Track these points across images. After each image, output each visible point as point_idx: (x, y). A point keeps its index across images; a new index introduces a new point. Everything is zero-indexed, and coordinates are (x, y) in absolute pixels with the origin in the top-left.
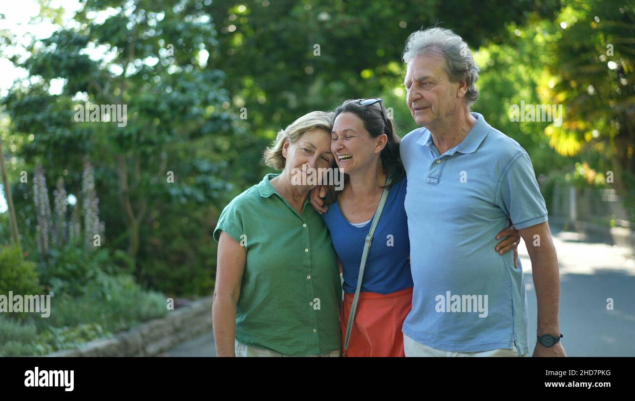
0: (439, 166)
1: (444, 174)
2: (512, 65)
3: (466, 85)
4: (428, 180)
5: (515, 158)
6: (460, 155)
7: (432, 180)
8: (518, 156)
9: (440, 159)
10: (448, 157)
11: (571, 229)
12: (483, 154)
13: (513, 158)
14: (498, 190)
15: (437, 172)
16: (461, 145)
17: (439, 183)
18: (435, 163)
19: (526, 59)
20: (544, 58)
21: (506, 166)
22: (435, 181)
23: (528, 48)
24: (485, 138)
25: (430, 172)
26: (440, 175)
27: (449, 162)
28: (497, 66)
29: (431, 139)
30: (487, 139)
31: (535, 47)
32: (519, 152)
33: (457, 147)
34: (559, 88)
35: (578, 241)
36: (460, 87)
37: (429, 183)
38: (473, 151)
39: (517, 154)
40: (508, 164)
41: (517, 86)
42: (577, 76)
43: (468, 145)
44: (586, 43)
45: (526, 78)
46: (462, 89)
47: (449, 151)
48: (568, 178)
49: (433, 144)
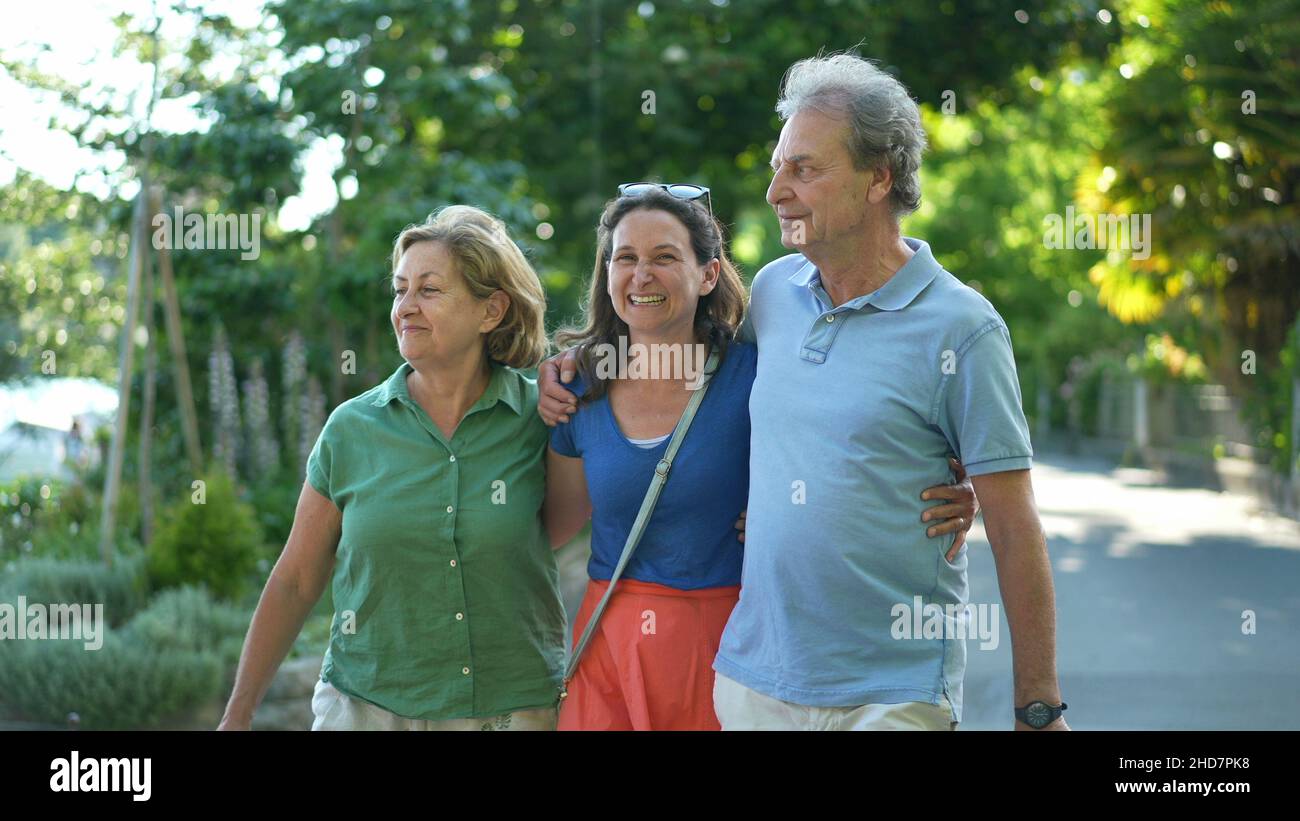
0: (830, 328)
1: (837, 346)
2: (1014, 142)
3: (888, 178)
4: (805, 352)
5: (983, 331)
6: (871, 313)
7: (813, 355)
8: (990, 328)
9: (834, 315)
10: (851, 312)
11: (1137, 462)
12: (917, 317)
13: (978, 331)
14: (940, 391)
15: (824, 341)
16: (880, 292)
17: (826, 363)
18: (822, 321)
19: (1043, 130)
20: (1078, 129)
21: (963, 344)
22: (819, 357)
23: (1048, 110)
24: (929, 285)
25: (809, 339)
26: (830, 346)
27: (851, 322)
28: (988, 145)
29: (817, 276)
30: (932, 289)
31: (1062, 107)
32: (992, 321)
33: (871, 295)
34: (1117, 192)
35: (1154, 486)
36: (876, 181)
37: (806, 360)
38: (902, 306)
39: (987, 324)
40: (966, 341)
41: (1024, 185)
42: (1156, 170)
43: (893, 293)
44: (1172, 106)
45: (1041, 169)
46: (879, 185)
47: (853, 301)
48: (1133, 364)
49: (821, 285)
